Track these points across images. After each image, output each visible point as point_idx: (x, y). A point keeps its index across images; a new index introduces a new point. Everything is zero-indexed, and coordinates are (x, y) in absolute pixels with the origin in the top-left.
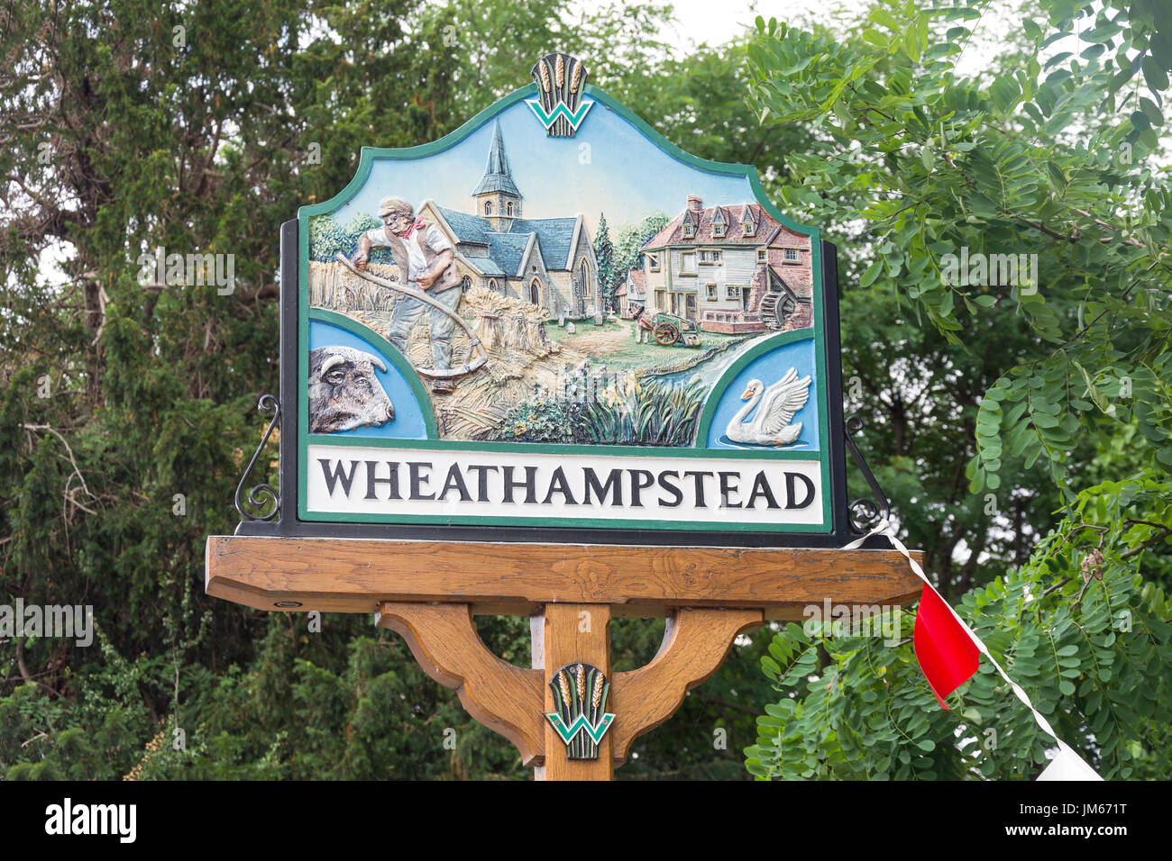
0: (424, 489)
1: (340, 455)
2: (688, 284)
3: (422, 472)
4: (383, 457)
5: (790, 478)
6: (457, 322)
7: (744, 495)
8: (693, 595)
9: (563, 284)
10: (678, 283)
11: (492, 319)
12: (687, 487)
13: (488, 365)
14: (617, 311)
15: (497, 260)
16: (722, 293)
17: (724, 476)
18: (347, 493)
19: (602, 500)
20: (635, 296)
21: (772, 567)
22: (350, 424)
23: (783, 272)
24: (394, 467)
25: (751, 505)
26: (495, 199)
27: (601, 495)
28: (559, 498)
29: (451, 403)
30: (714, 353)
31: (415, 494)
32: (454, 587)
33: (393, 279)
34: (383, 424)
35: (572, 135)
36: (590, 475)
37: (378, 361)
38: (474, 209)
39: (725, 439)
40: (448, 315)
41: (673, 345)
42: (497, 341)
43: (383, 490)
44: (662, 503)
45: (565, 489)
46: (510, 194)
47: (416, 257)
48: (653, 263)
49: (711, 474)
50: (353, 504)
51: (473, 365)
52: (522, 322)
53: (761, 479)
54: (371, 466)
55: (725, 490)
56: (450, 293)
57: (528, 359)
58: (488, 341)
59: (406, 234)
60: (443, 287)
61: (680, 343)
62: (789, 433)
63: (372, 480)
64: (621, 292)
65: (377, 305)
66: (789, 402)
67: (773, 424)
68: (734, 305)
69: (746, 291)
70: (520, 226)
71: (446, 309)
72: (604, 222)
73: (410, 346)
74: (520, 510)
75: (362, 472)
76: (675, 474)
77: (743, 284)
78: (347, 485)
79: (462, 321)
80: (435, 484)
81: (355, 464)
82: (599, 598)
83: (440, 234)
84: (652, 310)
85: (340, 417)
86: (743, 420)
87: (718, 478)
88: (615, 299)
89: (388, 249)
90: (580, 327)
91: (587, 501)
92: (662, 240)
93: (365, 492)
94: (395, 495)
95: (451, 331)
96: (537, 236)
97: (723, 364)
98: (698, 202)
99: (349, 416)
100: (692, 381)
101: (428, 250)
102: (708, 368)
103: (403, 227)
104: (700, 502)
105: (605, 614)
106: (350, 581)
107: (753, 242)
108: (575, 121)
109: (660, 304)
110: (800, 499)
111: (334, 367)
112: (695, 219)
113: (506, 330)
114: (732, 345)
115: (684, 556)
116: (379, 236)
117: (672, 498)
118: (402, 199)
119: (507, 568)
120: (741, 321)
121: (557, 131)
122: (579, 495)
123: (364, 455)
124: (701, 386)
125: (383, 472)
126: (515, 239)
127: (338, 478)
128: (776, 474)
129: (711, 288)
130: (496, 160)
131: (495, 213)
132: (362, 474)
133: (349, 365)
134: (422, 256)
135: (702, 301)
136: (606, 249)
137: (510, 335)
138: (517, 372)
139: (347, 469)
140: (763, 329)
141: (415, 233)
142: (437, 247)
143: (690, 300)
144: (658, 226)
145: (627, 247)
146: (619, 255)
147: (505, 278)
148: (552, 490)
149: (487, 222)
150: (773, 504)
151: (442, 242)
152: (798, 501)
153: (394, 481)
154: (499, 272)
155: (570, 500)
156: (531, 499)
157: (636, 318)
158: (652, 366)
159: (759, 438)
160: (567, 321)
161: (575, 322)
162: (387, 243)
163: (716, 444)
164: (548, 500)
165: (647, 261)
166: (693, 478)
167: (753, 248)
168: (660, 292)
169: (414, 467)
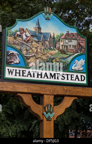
0: (24, 75)
1: (10, 68)
2: (67, 44)
3: (24, 72)
4: (18, 69)
5: (81, 76)
6: (31, 48)
7: (74, 78)
8: (67, 94)
9: (47, 43)
10: (65, 44)
11: (36, 48)
12: (66, 76)
13: (35, 55)
14: (56, 48)
15: (37, 39)
16: (72, 46)
17: (71, 75)
18: (12, 75)
19: (52, 78)
20: (58, 46)
21: (79, 90)
22: (13, 63)
23: (81, 43)
24: (20, 71)
25: (75, 80)
26: (37, 29)
29: (29, 61)
30: (70, 55)
31: (23, 76)
32: (29, 91)
33: (20, 40)
36: (51, 74)
37: (18, 53)
39: (72, 69)
40: (29, 47)
41: (64, 54)
42: (37, 51)
43: (18, 75)
44: (62, 79)
45: (47, 76)
46: (39, 28)
48: (61, 41)
49: (69, 75)
51: (33, 55)
52: (41, 49)
53: (77, 76)
54: (16, 70)
55: (71, 77)
56: (30, 43)
57: (42, 54)
58: (35, 51)
59: (23, 33)
61: (65, 54)
62: (81, 69)
63: (16, 73)
64: (56, 45)
65: (18, 44)
66: (81, 64)
67: (79, 67)
68: (73, 48)
69: (75, 46)
70: (41, 33)
71: (29, 46)
72: (54, 34)
73: (23, 51)
74: (39, 79)
76: (64, 74)
77: (75, 45)
78: (12, 73)
80: (26, 74)
81: (13, 70)
82: (52, 94)
83: (28, 34)
84: (61, 48)
85: (11, 62)
86: (74, 66)
88: (55, 46)
89: (20, 35)
91: (50, 78)
92: (63, 37)
93: (15, 75)
94: (20, 75)
95: (30, 49)
96: (44, 35)
97: (72, 57)
98: (68, 32)
100: (67, 60)
101: (26, 36)
102: (69, 58)
103: (22, 32)
104: (68, 79)
105: (53, 96)
106: (12, 89)
107: (76, 39)
108: (50, 18)
109: (62, 47)
110: (83, 79)
112: (68, 34)
113: (38, 50)
114: (73, 54)
115: (66, 88)
116: (19, 33)
119: (38, 88)
120: (74, 51)
121: (47, 19)
124: (68, 61)
125: (18, 71)
126: (40, 35)
127: (10, 72)
128: (79, 75)
129: (70, 45)
130: (37, 22)
131: (37, 31)
133: (13, 54)
134: (25, 37)
135: (69, 47)
136: (54, 38)
137: (39, 50)
138: (40, 56)
140: (78, 52)
141: (24, 33)
142: (28, 35)
143: (67, 47)
144: (62, 35)
145: (57, 38)
147: (38, 41)
148: (45, 76)
149: (36, 32)
150: (79, 80)
151: (29, 35)
153: (19, 73)
154: (37, 40)
155: (48, 78)
156: (41, 77)
157: (58, 49)
158: (60, 57)
159: (77, 69)
160: (48, 49)
161: (49, 49)
162: (20, 34)
163: (70, 70)
164: (44, 78)
165: (60, 40)
166: (67, 75)
167: (76, 40)
168: (62, 45)
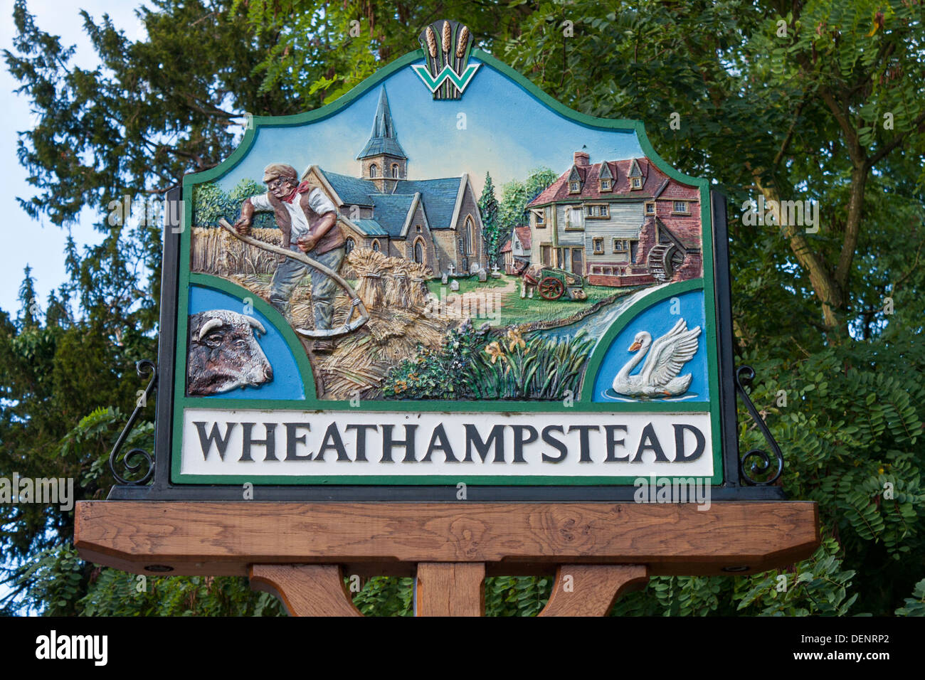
0: (301, 450)
1: (216, 418)
2: (575, 238)
3: (300, 433)
4: (259, 419)
5: (679, 430)
6: (338, 283)
7: (631, 449)
8: (571, 551)
9: (447, 242)
10: (563, 238)
11: (375, 280)
12: (573, 442)
13: (369, 324)
14: (501, 268)
15: (379, 220)
16: (609, 247)
17: (610, 430)
18: (222, 456)
19: (483, 456)
20: (520, 252)
21: (654, 521)
22: (227, 386)
23: (671, 224)
24: (271, 428)
25: (638, 459)
26: (380, 161)
27: (483, 451)
28: (440, 456)
29: (331, 362)
30: (601, 306)
31: (292, 456)
32: (323, 546)
33: (275, 242)
34: (260, 385)
35: (459, 97)
36: (472, 432)
37: (257, 322)
38: (358, 171)
39: (612, 392)
40: (329, 276)
41: (558, 300)
42: (379, 300)
43: (259, 452)
44: (546, 458)
45: (446, 447)
46: (396, 158)
47: (299, 220)
48: (538, 219)
49: (597, 428)
50: (228, 466)
51: (354, 325)
52: (406, 281)
53: (649, 432)
54: (248, 427)
55: (611, 443)
56: (332, 254)
57: (410, 316)
58: (370, 300)
59: (290, 198)
60: (324, 249)
61: (564, 297)
62: (678, 383)
63: (248, 442)
64: (506, 248)
65: (258, 270)
66: (678, 353)
67: (661, 374)
68: (621, 258)
69: (634, 243)
70: (407, 187)
71: (327, 270)
72: (489, 181)
73: (290, 308)
74: (399, 468)
75: (238, 434)
76: (560, 429)
77: (630, 236)
78: (223, 448)
79: (344, 282)
80: (313, 443)
81: (231, 426)
82: (474, 556)
83: (323, 197)
84: (537, 264)
85: (217, 379)
86: (631, 372)
87: (604, 432)
88: (500, 255)
89: (271, 213)
90: (464, 283)
91: (468, 458)
92: (549, 195)
93: (240, 454)
94: (271, 456)
95: (332, 292)
96: (421, 196)
97: (610, 317)
98: (585, 158)
99: (227, 378)
100: (577, 335)
101: (312, 214)
103: (286, 192)
104: (586, 457)
105: (479, 572)
106: (216, 543)
107: (641, 195)
108: (461, 84)
109: (545, 259)
111: (213, 330)
112: (582, 173)
113: (388, 290)
114: (619, 298)
115: (561, 513)
116: (262, 200)
117: (556, 454)
118: (288, 164)
119: (379, 528)
120: (629, 273)
121: (445, 95)
122: (460, 452)
123: (241, 417)
124: (587, 339)
125: (259, 433)
126: (398, 199)
127: (213, 441)
128: (664, 426)
129: (599, 241)
130: (382, 123)
131: (379, 175)
132: (238, 436)
133: (227, 327)
134: (305, 219)
135: (588, 256)
136: (491, 205)
137: (392, 293)
138: (398, 329)
139: (223, 431)
140: (650, 281)
141: (298, 197)
142: (320, 210)
143: (577, 251)
144: (546, 180)
145: (513, 204)
146: (505, 211)
147: (389, 238)
148: (432, 447)
149: (372, 183)
150: (661, 457)
151: (326, 205)
152: (688, 452)
153: (270, 443)
154: (382, 232)
155: (451, 458)
156: (410, 457)
157: (520, 274)
158: (537, 319)
159: (646, 390)
160: (450, 278)
161: (458, 278)
162: (271, 208)
163: (604, 396)
164: (428, 459)
165: (532, 218)
166: (578, 433)
167: (640, 201)
168: (545, 247)
169: (291, 428)
